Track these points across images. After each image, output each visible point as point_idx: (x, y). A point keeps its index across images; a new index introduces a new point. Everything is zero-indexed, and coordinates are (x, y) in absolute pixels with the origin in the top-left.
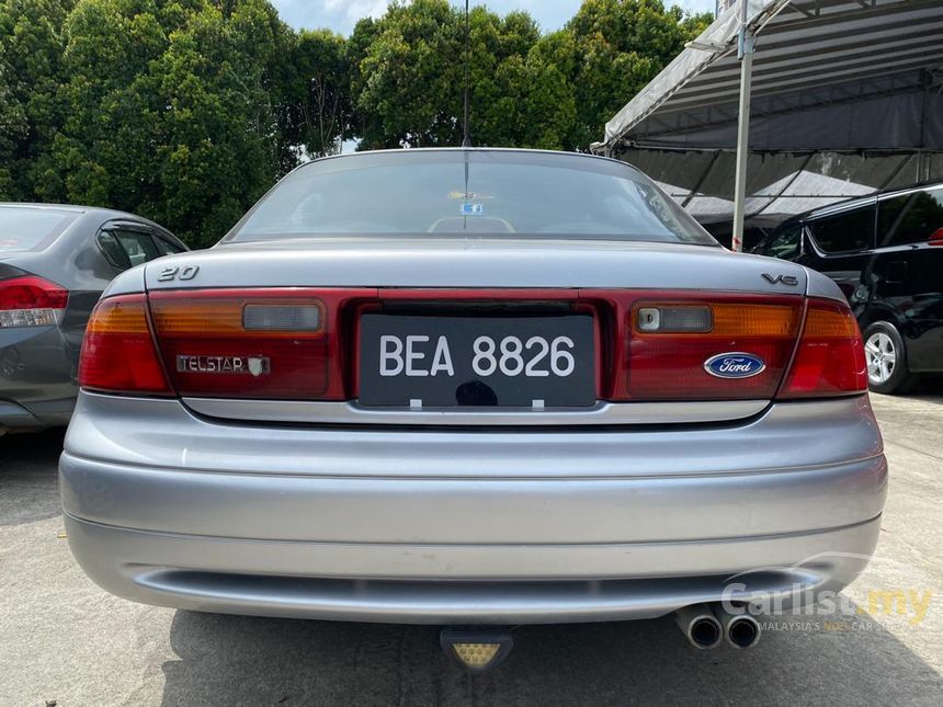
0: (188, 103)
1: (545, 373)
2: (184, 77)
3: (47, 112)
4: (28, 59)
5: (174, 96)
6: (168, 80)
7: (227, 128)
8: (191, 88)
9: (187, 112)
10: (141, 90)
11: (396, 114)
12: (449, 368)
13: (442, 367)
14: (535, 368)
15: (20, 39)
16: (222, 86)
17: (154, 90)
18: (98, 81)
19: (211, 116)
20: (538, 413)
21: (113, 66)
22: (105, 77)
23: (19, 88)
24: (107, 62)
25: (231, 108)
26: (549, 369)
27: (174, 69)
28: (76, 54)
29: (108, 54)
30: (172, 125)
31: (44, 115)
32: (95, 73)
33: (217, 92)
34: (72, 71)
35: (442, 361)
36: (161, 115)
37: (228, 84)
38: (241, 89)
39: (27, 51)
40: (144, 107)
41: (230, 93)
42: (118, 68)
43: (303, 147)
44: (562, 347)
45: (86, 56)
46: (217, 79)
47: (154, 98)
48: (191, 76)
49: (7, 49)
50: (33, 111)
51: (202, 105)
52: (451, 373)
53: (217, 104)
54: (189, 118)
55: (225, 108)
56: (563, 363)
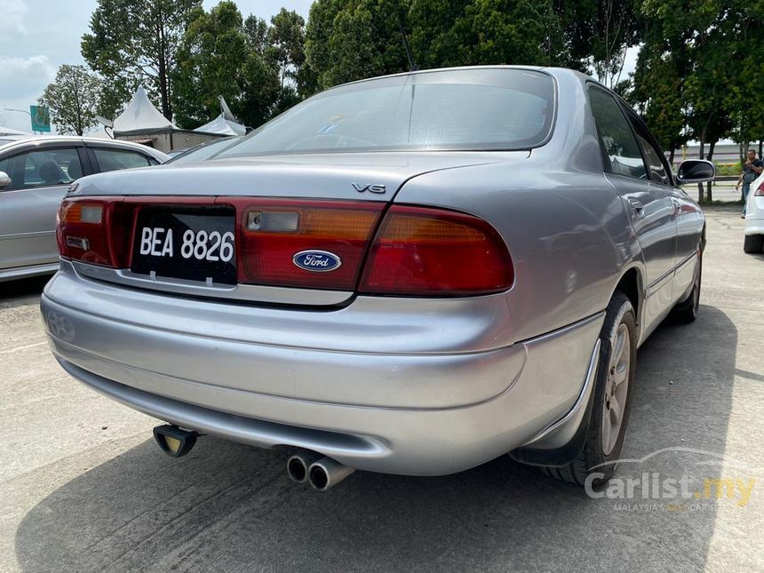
0: (491, 36)
1: (216, 259)
2: (489, 14)
3: (396, 58)
4: (385, 21)
5: (481, 31)
6: (478, 19)
7: (521, 51)
8: (494, 23)
9: (490, 43)
10: (458, 31)
11: (675, 15)
12: (170, 252)
13: (168, 251)
14: (212, 254)
15: (382, 7)
16: (519, 16)
17: (467, 29)
18: (430, 29)
19: (508, 43)
20: (209, 287)
21: (440, 15)
22: (434, 25)
23: (380, 43)
24: (437, 13)
25: (525, 34)
26: (219, 256)
27: (482, 10)
28: (417, 11)
29: (437, 7)
30: (479, 55)
31: (394, 60)
32: (428, 23)
33: (515, 23)
34: (413, 25)
35: (168, 247)
36: (471, 48)
37: (524, 14)
38: (535, 17)
39: (385, 15)
40: (460, 44)
41: (524, 21)
42: (443, 17)
43: (591, 58)
44: (228, 240)
45: (423, 11)
46: (515, 11)
47: (467, 35)
48: (495, 13)
49: (374, 16)
50: (388, 59)
51: (503, 35)
52: (171, 255)
53: (513, 32)
54: (491, 47)
55: (520, 35)
56: (226, 252)
